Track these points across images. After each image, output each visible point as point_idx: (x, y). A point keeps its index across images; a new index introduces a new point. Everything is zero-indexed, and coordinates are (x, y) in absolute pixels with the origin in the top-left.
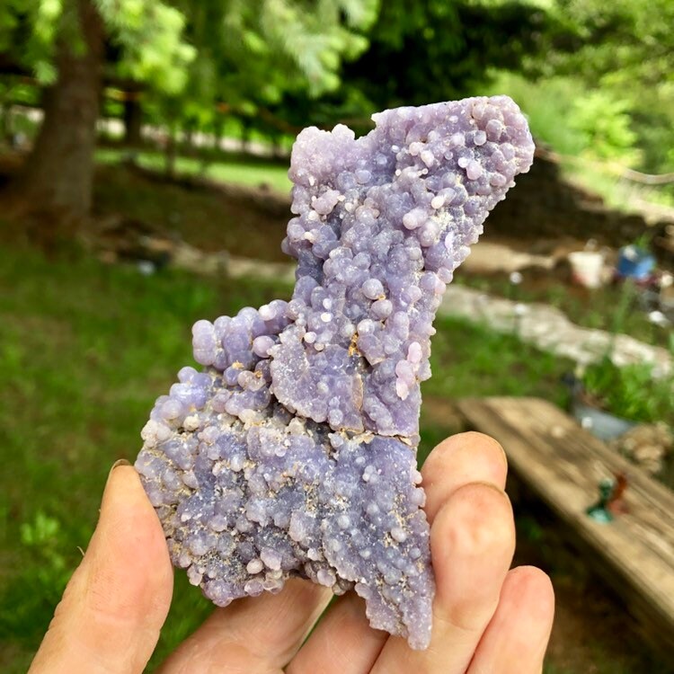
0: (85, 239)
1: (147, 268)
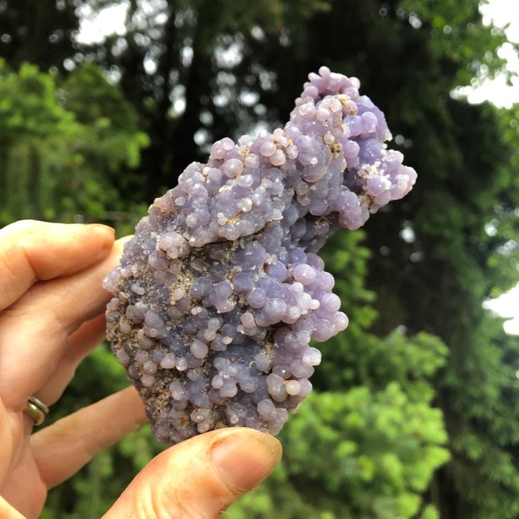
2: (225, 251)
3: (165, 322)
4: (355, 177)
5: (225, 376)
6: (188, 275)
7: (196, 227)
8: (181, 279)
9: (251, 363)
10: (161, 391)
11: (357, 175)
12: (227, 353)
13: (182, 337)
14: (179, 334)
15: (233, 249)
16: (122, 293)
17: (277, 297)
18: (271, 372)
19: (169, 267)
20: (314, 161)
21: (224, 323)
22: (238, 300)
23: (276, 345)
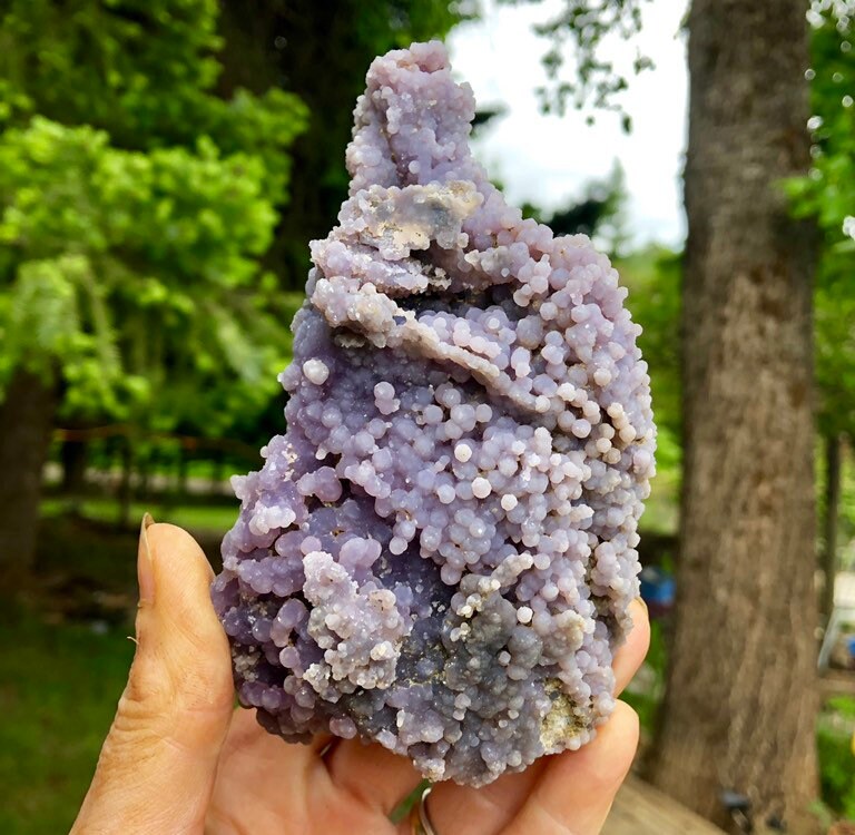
1: (99, 628)
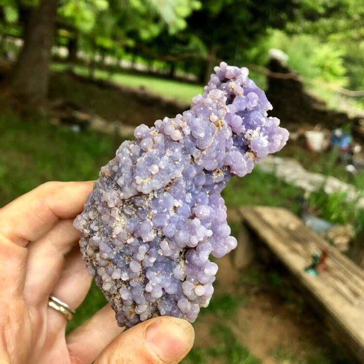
0: (43, 111)
1: (76, 129)
2: (144, 200)
3: (112, 248)
4: (243, 139)
5: (153, 284)
6: (123, 217)
7: (124, 186)
8: (119, 220)
9: (171, 274)
10: (116, 293)
11: (244, 138)
12: (154, 268)
13: (124, 258)
14: (122, 256)
15: (150, 199)
16: (85, 230)
17: (183, 229)
18: (185, 279)
19: (110, 213)
20: (202, 135)
21: (150, 248)
22: (157, 232)
23: (186, 261)
